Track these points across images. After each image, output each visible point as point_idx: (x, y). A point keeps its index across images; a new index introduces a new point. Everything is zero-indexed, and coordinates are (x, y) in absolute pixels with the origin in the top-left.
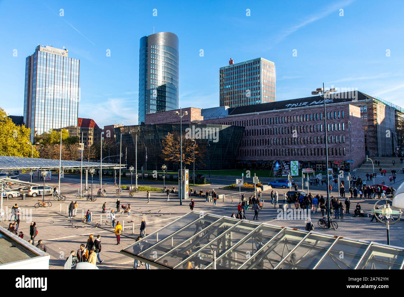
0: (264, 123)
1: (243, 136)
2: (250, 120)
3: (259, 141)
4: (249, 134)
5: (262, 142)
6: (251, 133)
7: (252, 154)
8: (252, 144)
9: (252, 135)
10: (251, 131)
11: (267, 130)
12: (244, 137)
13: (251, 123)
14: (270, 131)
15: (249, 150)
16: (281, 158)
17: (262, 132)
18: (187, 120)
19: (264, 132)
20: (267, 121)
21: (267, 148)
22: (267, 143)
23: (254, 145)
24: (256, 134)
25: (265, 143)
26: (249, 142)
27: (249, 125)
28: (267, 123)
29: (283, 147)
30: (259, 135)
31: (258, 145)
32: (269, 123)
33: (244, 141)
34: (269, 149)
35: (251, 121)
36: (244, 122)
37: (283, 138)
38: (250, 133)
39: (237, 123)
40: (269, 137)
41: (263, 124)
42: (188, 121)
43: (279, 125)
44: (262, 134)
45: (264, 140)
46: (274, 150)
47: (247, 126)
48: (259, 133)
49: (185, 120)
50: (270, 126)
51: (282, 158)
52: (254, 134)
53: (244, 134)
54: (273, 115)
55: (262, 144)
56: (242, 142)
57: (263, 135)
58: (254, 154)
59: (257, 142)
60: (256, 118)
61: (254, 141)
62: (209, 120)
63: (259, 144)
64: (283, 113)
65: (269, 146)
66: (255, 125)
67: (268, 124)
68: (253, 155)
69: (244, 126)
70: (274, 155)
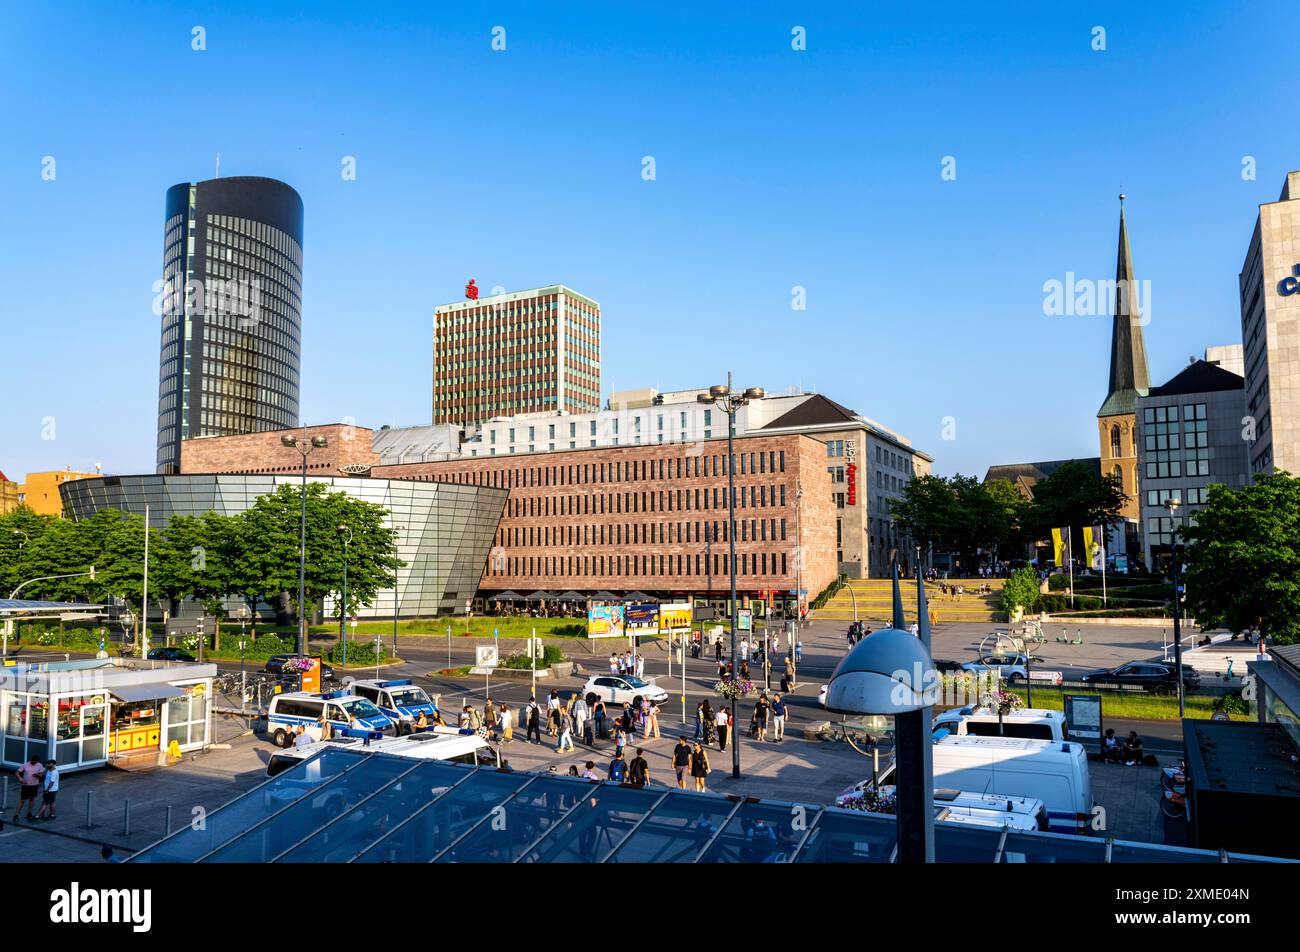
0: (567, 478)
1: (502, 516)
2: (524, 470)
3: (551, 531)
4: (521, 510)
5: (558, 534)
6: (528, 508)
7: (528, 569)
8: (528, 541)
9: (528, 514)
10: (528, 502)
11: (575, 501)
12: (506, 521)
13: (528, 479)
14: (582, 502)
15: (521, 560)
16: (610, 581)
17: (559, 506)
18: (326, 464)
19: (566, 507)
20: (574, 474)
21: (572, 552)
22: (574, 538)
23: (536, 542)
24: (543, 511)
25: (566, 539)
26: (521, 535)
27: (521, 483)
28: (574, 480)
29: (619, 550)
30: (551, 513)
31: (547, 544)
32: (582, 479)
33: (506, 531)
34: (580, 555)
35: (528, 472)
36: (506, 474)
37: (621, 524)
38: (524, 509)
39: (485, 476)
40: (580, 520)
41: (562, 483)
42: (329, 465)
43: (610, 485)
44: (559, 512)
45: (566, 529)
46: (594, 558)
47: (517, 486)
48: (551, 508)
49: (320, 464)
50: (583, 489)
51: (615, 581)
52: (536, 511)
53: (506, 510)
54: (591, 456)
55: (558, 541)
56: (499, 535)
57: (562, 514)
58: (535, 570)
59: (543, 537)
60: (542, 465)
61: (536, 532)
62: (399, 467)
63: (551, 541)
64: (621, 452)
65: (580, 546)
66: (539, 485)
67: (578, 482)
68: (532, 574)
69: (506, 486)
70: (594, 574)
